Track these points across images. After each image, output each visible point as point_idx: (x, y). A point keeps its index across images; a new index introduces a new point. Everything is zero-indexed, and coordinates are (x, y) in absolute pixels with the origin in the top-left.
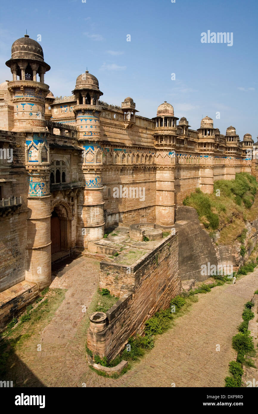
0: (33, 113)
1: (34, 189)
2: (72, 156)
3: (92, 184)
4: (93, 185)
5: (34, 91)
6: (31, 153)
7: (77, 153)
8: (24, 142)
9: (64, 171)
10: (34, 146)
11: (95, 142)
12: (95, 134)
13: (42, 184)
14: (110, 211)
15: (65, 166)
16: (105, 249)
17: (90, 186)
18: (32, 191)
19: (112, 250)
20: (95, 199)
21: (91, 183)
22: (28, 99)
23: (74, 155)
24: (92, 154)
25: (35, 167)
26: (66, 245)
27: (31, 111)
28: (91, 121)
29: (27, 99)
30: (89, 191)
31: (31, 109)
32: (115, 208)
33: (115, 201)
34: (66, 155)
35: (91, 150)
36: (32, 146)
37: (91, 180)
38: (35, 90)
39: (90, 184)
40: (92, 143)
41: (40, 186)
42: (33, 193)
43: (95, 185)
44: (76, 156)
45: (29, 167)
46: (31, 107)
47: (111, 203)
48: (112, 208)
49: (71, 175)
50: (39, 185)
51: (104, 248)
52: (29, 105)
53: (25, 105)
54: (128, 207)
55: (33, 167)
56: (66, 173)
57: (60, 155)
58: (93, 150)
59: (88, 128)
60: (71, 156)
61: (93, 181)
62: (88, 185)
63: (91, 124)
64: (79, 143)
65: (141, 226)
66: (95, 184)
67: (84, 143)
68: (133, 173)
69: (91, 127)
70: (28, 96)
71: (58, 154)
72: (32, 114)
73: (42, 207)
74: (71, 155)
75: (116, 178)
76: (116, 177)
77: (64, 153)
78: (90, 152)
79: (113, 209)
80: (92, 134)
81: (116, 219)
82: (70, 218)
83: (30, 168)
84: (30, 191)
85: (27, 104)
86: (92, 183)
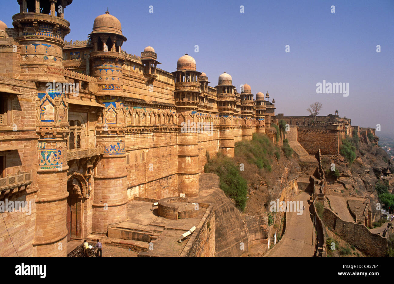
0: (49, 57)
1: (47, 159)
2: (89, 115)
3: (113, 150)
4: (115, 151)
5: (51, 28)
6: (44, 109)
7: (95, 111)
8: (36, 95)
9: (79, 134)
10: (49, 101)
11: (118, 98)
12: (117, 87)
13: (59, 151)
14: (129, 183)
15: (80, 127)
16: (132, 234)
17: (111, 152)
18: (44, 162)
19: (143, 234)
20: (117, 169)
21: (112, 148)
22: (43, 38)
23: (91, 114)
24: (114, 112)
25: (50, 129)
26: (79, 231)
27: (47, 54)
28: (112, 71)
29: (41, 38)
30: (110, 159)
31: (47, 52)
32: (135, 179)
33: (134, 171)
34: (82, 113)
35: (113, 107)
36: (45, 101)
37: (113, 146)
38: (53, 28)
39: (111, 150)
40: (114, 98)
41: (56, 155)
42: (46, 164)
43: (117, 152)
44: (94, 114)
45: (41, 128)
46: (47, 49)
47: (131, 173)
48: (131, 179)
49: (88, 139)
50: (54, 153)
51: (130, 232)
52: (43, 46)
53: (38, 46)
54: (149, 177)
55: (47, 128)
56: (81, 136)
57: (75, 113)
58: (115, 106)
59: (109, 80)
60: (87, 115)
61: (114, 146)
62: (109, 152)
63: (112, 75)
64: (98, 98)
65: (171, 200)
66: (117, 150)
67: (104, 98)
68: (153, 135)
69: (112, 79)
70: (43, 34)
71: (73, 111)
72: (47, 58)
73: (57, 183)
74: (87, 113)
75: (136, 142)
76: (135, 140)
77: (80, 111)
78: (111, 110)
79: (133, 180)
80: (114, 87)
81: (135, 193)
82: (85, 195)
83: (42, 130)
84: (42, 162)
85: (41, 45)
86: (114, 148)
